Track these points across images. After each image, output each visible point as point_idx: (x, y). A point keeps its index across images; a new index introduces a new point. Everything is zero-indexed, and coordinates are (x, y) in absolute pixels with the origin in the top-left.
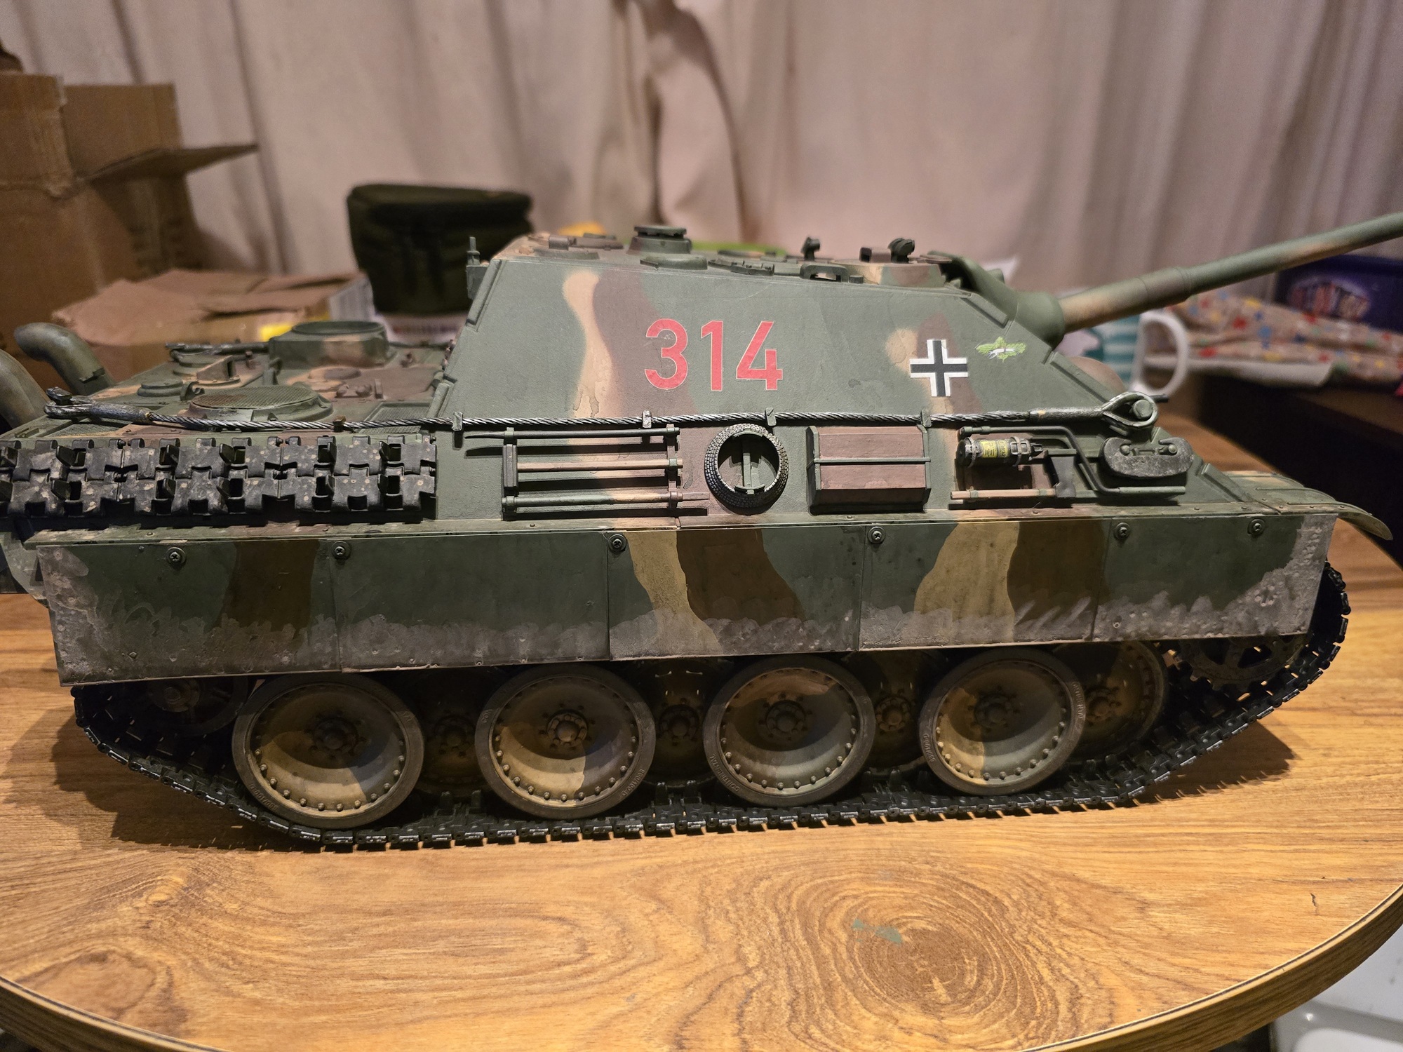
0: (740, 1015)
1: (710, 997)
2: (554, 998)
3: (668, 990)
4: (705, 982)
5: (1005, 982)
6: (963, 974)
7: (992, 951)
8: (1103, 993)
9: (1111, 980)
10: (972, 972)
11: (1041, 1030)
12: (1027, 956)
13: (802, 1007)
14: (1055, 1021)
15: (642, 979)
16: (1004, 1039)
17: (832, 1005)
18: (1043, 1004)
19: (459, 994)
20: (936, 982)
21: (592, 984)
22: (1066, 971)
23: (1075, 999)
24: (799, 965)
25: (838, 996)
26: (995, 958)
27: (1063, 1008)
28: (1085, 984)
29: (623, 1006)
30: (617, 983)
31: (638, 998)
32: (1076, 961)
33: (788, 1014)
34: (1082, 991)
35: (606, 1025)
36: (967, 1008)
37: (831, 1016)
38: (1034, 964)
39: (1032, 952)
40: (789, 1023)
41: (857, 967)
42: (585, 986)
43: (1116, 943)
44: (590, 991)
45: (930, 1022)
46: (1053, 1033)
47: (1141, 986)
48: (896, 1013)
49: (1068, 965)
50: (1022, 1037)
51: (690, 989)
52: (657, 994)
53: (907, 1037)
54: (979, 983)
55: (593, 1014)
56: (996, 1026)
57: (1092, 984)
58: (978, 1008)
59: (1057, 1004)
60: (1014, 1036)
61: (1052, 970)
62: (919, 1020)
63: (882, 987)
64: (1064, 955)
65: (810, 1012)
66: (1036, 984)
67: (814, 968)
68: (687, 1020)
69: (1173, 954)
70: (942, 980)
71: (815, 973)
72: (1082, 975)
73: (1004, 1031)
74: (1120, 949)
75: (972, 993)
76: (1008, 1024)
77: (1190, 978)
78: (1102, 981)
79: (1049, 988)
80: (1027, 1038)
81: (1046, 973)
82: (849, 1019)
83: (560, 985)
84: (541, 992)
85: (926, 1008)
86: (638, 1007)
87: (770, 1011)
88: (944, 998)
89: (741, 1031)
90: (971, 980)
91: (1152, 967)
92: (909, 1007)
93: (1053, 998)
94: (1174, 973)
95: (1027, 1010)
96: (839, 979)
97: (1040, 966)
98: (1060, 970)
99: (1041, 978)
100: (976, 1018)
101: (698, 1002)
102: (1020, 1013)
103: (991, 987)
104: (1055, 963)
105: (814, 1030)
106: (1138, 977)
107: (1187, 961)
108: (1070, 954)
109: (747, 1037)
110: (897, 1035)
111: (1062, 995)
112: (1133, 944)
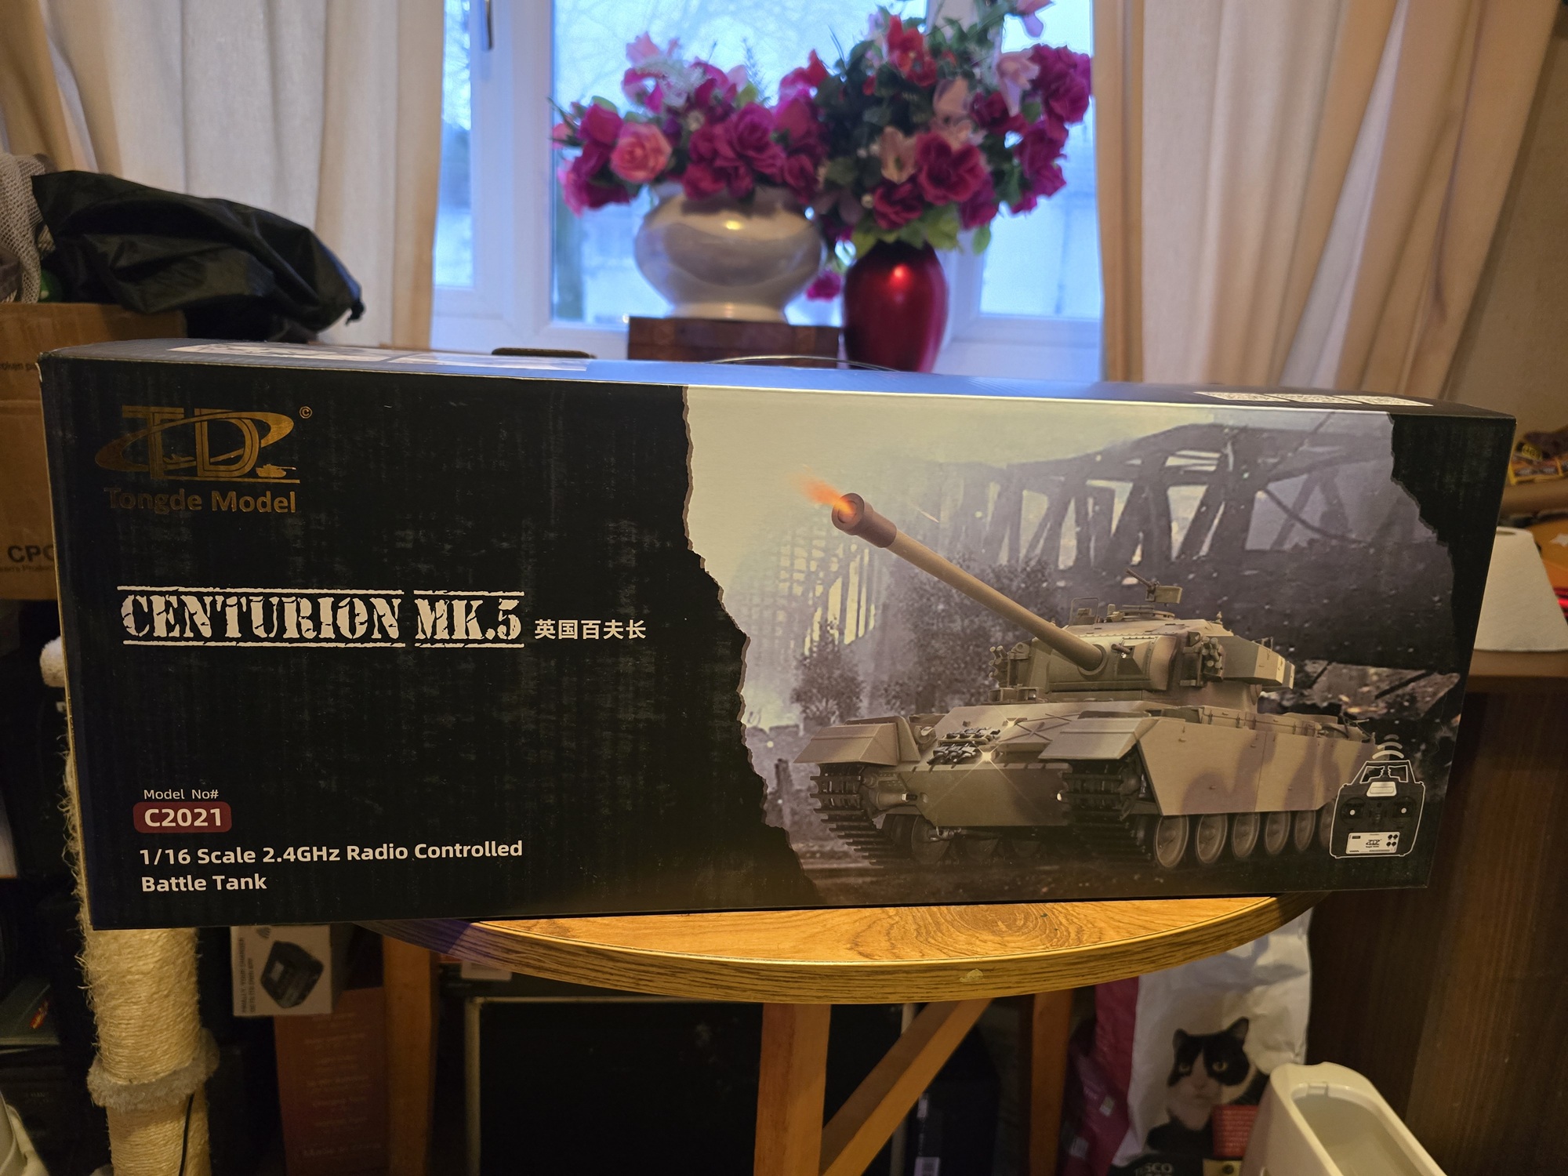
0: (888, 934)
1: (870, 927)
2: (780, 925)
3: (844, 924)
4: (865, 921)
5: (1039, 924)
6: (1015, 920)
7: (1033, 912)
8: (1096, 929)
9: (1102, 925)
10: (1021, 919)
11: (1059, 944)
12: (1054, 914)
13: (923, 931)
14: (1068, 940)
15: (829, 918)
16: (1038, 945)
17: (941, 932)
18: (1061, 933)
19: (724, 923)
20: (1000, 923)
21: (800, 920)
22: (1075, 920)
23: (1080, 931)
24: (919, 915)
25: (944, 927)
26: (1034, 914)
27: (1073, 935)
28: (1086, 925)
29: (819, 929)
30: (814, 920)
31: (828, 926)
32: (1082, 916)
33: (915, 934)
34: (1084, 928)
35: (813, 936)
36: (1018, 934)
37: (940, 934)
38: (1057, 917)
39: (1056, 912)
40: (916, 937)
41: (953, 916)
42: (796, 921)
43: (1107, 910)
44: (799, 923)
45: (997, 939)
46: (1067, 944)
47: (1119, 927)
48: (977, 935)
49: (1077, 918)
50: (1048, 945)
51: (858, 924)
52: (838, 925)
53: (983, 944)
54: (1024, 924)
55: (804, 932)
56: (1034, 941)
57: (1090, 926)
58: (1023, 934)
59: (1069, 933)
60: (1043, 945)
61: (1068, 920)
62: (991, 937)
63: (968, 925)
64: (1075, 914)
65: (928, 933)
66: (1057, 925)
67: (928, 916)
68: (858, 935)
69: (1139, 915)
70: (1003, 922)
71: (929, 918)
72: (1085, 922)
73: (1039, 942)
74: (1108, 912)
75: (1020, 928)
76: (1041, 940)
77: (1148, 925)
78: (1096, 924)
79: (1065, 927)
80: (1051, 945)
81: (1064, 921)
82: (950, 936)
83: (782, 920)
84: (771, 923)
85: (993, 933)
86: (829, 930)
87: (905, 933)
88: (1004, 928)
89: (890, 939)
90: (1020, 923)
91: (1126, 920)
92: (984, 932)
93: (1067, 930)
94: (1141, 923)
95: (1052, 935)
96: (943, 921)
97: (1060, 918)
98: (1072, 920)
99: (1061, 923)
100: (1023, 937)
101: (863, 928)
102: (1048, 936)
103: (1031, 925)
104: (1069, 917)
105: (930, 940)
106: (1117, 924)
107: (1147, 918)
108: (1078, 914)
109: (893, 942)
110: (978, 942)
111: (1073, 930)
112: (1117, 911)
